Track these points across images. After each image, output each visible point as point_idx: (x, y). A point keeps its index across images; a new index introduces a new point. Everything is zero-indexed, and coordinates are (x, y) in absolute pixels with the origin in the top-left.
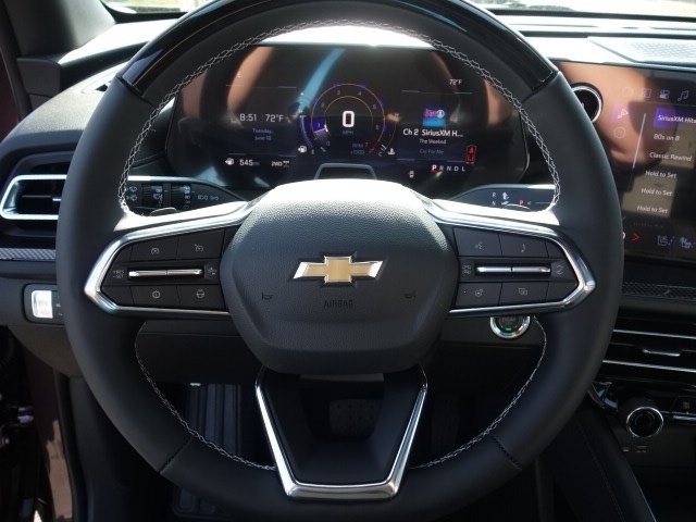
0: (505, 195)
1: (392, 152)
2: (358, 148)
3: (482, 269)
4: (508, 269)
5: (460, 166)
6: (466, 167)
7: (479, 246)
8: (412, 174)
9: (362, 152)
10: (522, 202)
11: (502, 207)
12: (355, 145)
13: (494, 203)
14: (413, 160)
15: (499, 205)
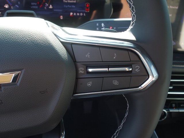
0: (103, 25)
1: (51, 7)
2: (34, 5)
3: (90, 70)
4: (106, 69)
5: (83, 13)
6: (86, 13)
7: (88, 55)
8: (62, 17)
9: (37, 7)
10: (111, 28)
11: (102, 30)
12: (32, 4)
13: (98, 29)
14: (61, 10)
15: (100, 30)
